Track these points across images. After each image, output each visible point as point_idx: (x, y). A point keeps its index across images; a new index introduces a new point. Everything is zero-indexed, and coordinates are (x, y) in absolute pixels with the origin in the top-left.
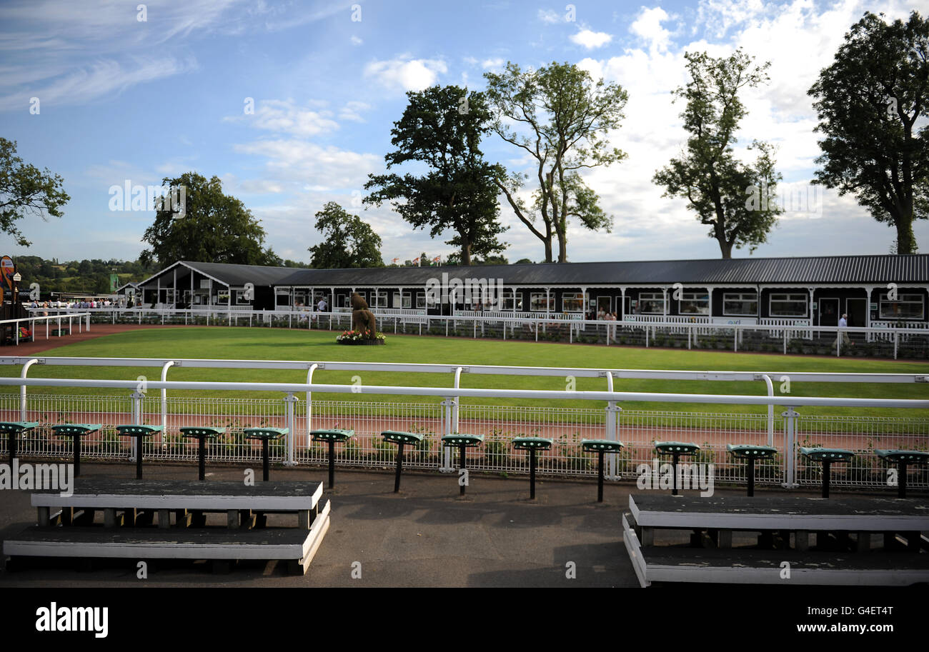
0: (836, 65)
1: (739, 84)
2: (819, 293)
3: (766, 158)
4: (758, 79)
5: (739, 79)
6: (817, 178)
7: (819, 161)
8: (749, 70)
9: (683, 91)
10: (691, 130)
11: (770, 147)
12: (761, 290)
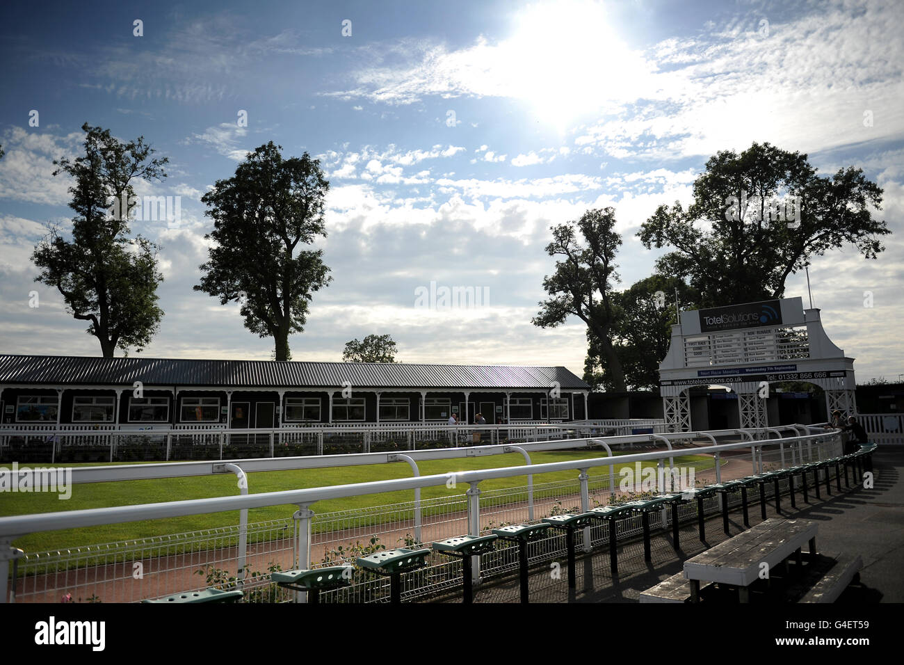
0: (232, 180)
1: (134, 174)
2: (236, 396)
3: (147, 256)
4: (153, 174)
5: (134, 168)
6: (200, 284)
7: (203, 267)
8: (147, 162)
9: (70, 165)
10: (78, 210)
11: (153, 246)
12: (177, 393)
